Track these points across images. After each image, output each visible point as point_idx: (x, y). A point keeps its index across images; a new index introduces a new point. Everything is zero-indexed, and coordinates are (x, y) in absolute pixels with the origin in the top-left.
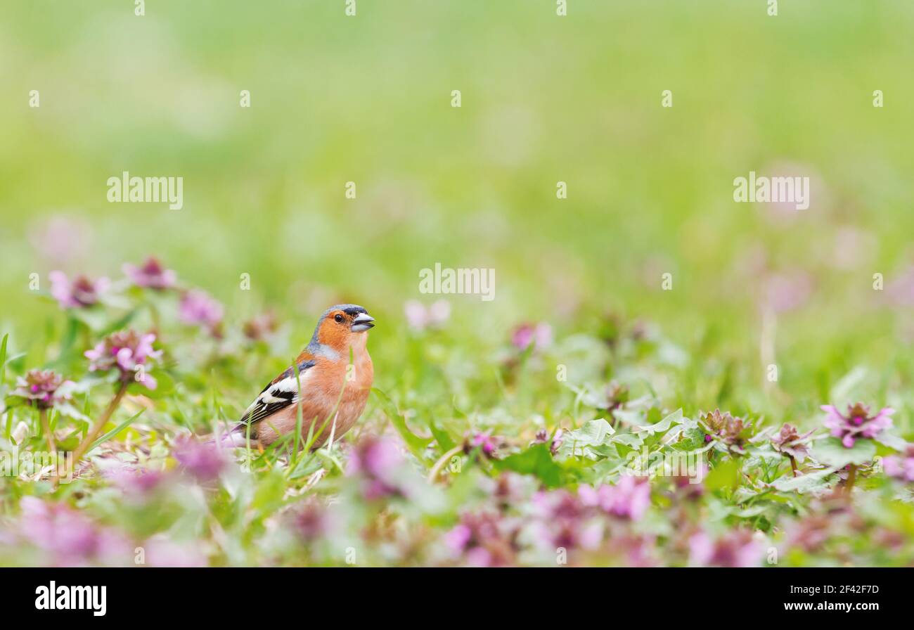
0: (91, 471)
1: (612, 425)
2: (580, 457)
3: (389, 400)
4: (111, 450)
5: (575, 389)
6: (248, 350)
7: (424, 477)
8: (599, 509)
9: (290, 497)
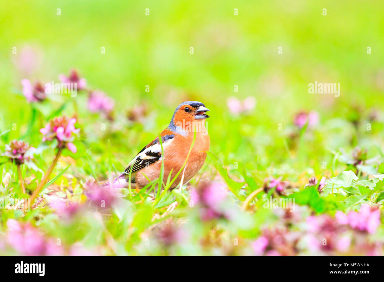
0: (43, 204)
1: (357, 175)
2: (336, 194)
3: (217, 159)
4: (53, 190)
5: (334, 152)
6: (130, 128)
7: (239, 207)
8: (349, 227)
9: (156, 219)
